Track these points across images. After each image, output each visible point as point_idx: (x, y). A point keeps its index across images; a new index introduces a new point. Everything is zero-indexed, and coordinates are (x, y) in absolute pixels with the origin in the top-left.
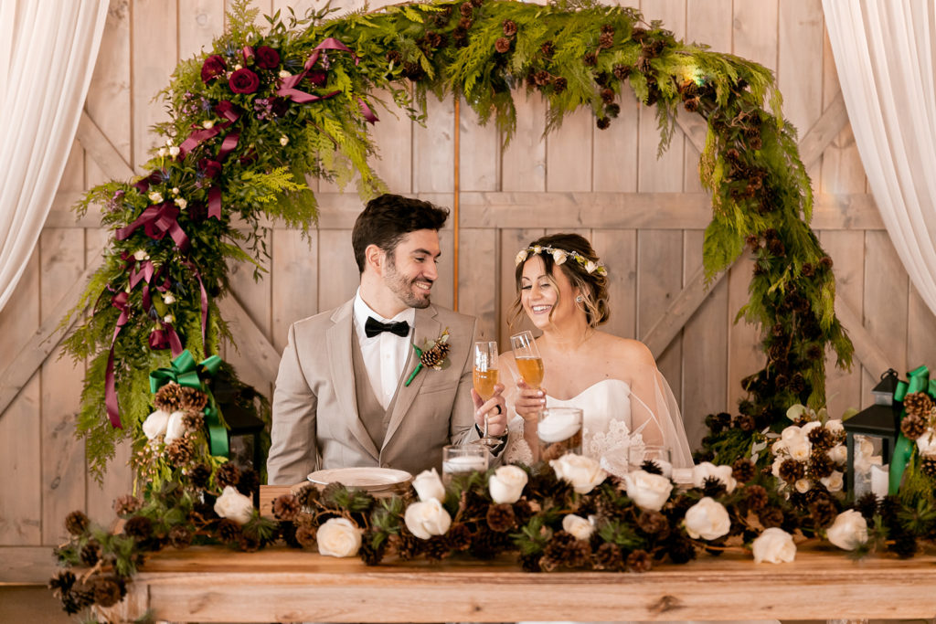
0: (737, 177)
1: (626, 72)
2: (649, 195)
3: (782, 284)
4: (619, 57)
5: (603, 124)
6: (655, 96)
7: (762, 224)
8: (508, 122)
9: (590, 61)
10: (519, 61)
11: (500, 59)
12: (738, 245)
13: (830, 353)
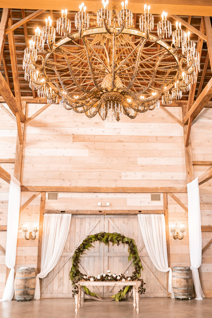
0: (131, 251)
1: (120, 240)
2: (124, 253)
3: (136, 262)
4: (119, 239)
5: (118, 245)
6: (123, 243)
7: (134, 256)
8: (109, 245)
9: (116, 239)
10: (109, 239)
11: (107, 239)
12: (131, 258)
13: (141, 270)
